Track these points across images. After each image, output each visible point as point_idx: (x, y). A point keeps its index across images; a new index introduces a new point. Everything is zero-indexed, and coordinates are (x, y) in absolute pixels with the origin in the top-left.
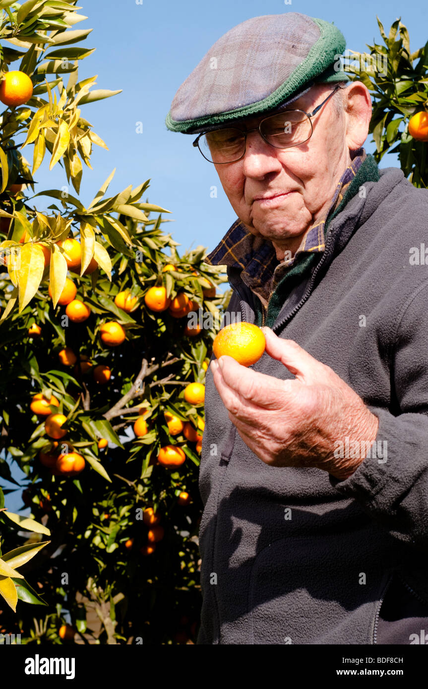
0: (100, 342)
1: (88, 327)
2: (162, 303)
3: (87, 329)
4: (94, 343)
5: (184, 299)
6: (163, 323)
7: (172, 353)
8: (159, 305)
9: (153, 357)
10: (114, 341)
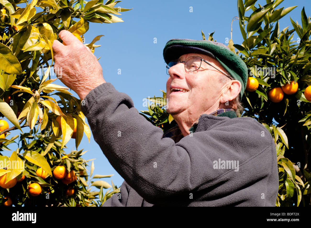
0: (28, 193)
1: (22, 185)
2: (62, 175)
3: (22, 186)
4: (25, 193)
5: (73, 173)
6: (52, 189)
7: (61, 203)
8: (61, 175)
9: (52, 204)
10: (36, 193)
